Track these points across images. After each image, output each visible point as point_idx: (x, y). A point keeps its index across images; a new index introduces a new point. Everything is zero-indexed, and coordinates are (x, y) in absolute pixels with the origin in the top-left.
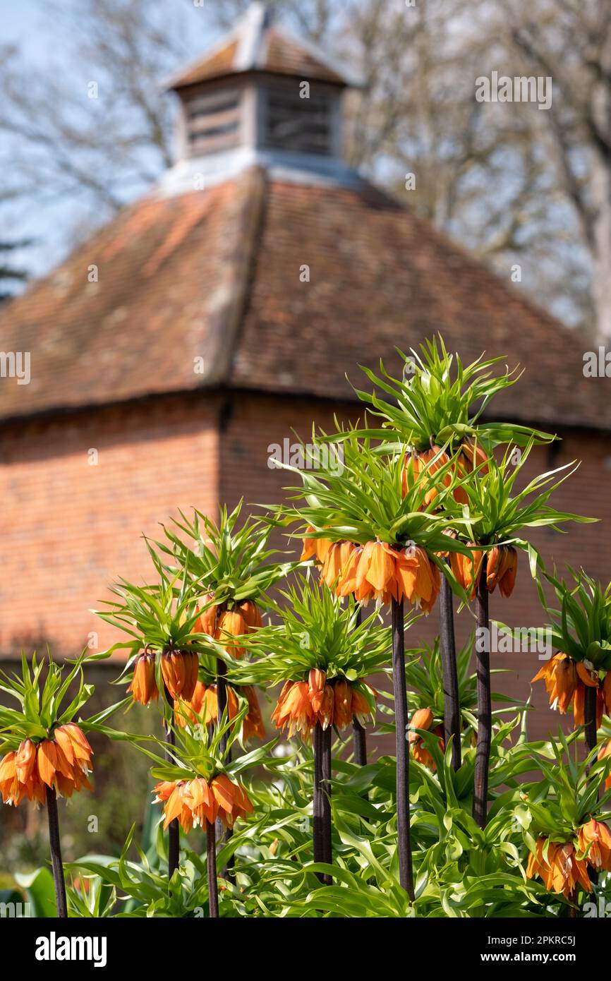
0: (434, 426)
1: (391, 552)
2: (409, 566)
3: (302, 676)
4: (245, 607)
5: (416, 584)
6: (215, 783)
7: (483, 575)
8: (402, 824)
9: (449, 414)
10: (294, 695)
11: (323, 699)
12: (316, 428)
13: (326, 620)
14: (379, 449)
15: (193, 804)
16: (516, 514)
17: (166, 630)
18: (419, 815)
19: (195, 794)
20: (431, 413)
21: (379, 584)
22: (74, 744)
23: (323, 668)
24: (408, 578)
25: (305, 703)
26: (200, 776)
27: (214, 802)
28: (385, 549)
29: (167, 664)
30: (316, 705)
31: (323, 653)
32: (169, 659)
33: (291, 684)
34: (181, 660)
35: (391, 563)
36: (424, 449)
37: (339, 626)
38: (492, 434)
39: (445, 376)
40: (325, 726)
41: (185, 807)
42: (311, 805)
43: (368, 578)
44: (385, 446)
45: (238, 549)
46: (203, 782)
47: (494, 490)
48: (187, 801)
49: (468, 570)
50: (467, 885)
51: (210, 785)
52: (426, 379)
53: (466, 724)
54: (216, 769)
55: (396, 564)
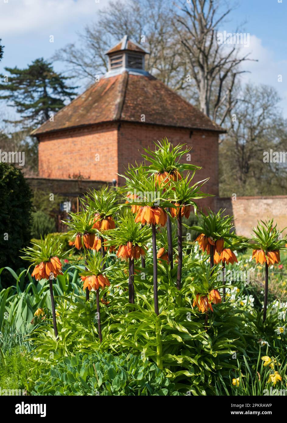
0: (165, 166)
1: (152, 210)
2: (157, 214)
3: (125, 244)
4: (109, 218)
5: (159, 220)
6: (98, 277)
7: (180, 213)
8: (155, 290)
9: (170, 162)
10: (122, 250)
11: (131, 252)
12: (130, 164)
13: (132, 227)
14: (148, 171)
15: (92, 284)
16: (190, 193)
17: (84, 228)
18: (161, 287)
19: (92, 281)
20: (164, 161)
21: (148, 220)
22: (56, 263)
23: (131, 241)
24: (157, 218)
25: (126, 252)
26: (94, 275)
27: (98, 283)
28: (150, 209)
29: (85, 238)
30: (129, 253)
31: (131, 237)
32: (85, 236)
33: (122, 246)
34: (89, 237)
35: (152, 213)
36: (162, 172)
37: (136, 229)
38: (182, 167)
39: (168, 149)
40: (132, 259)
41: (89, 285)
42: (128, 280)
43: (145, 218)
44: (150, 171)
45: (107, 200)
46: (95, 277)
47: (184, 187)
48: (90, 283)
49: (175, 211)
50: (175, 311)
51: (97, 277)
52: (163, 151)
53: (175, 253)
54: (99, 272)
55: (153, 213)
